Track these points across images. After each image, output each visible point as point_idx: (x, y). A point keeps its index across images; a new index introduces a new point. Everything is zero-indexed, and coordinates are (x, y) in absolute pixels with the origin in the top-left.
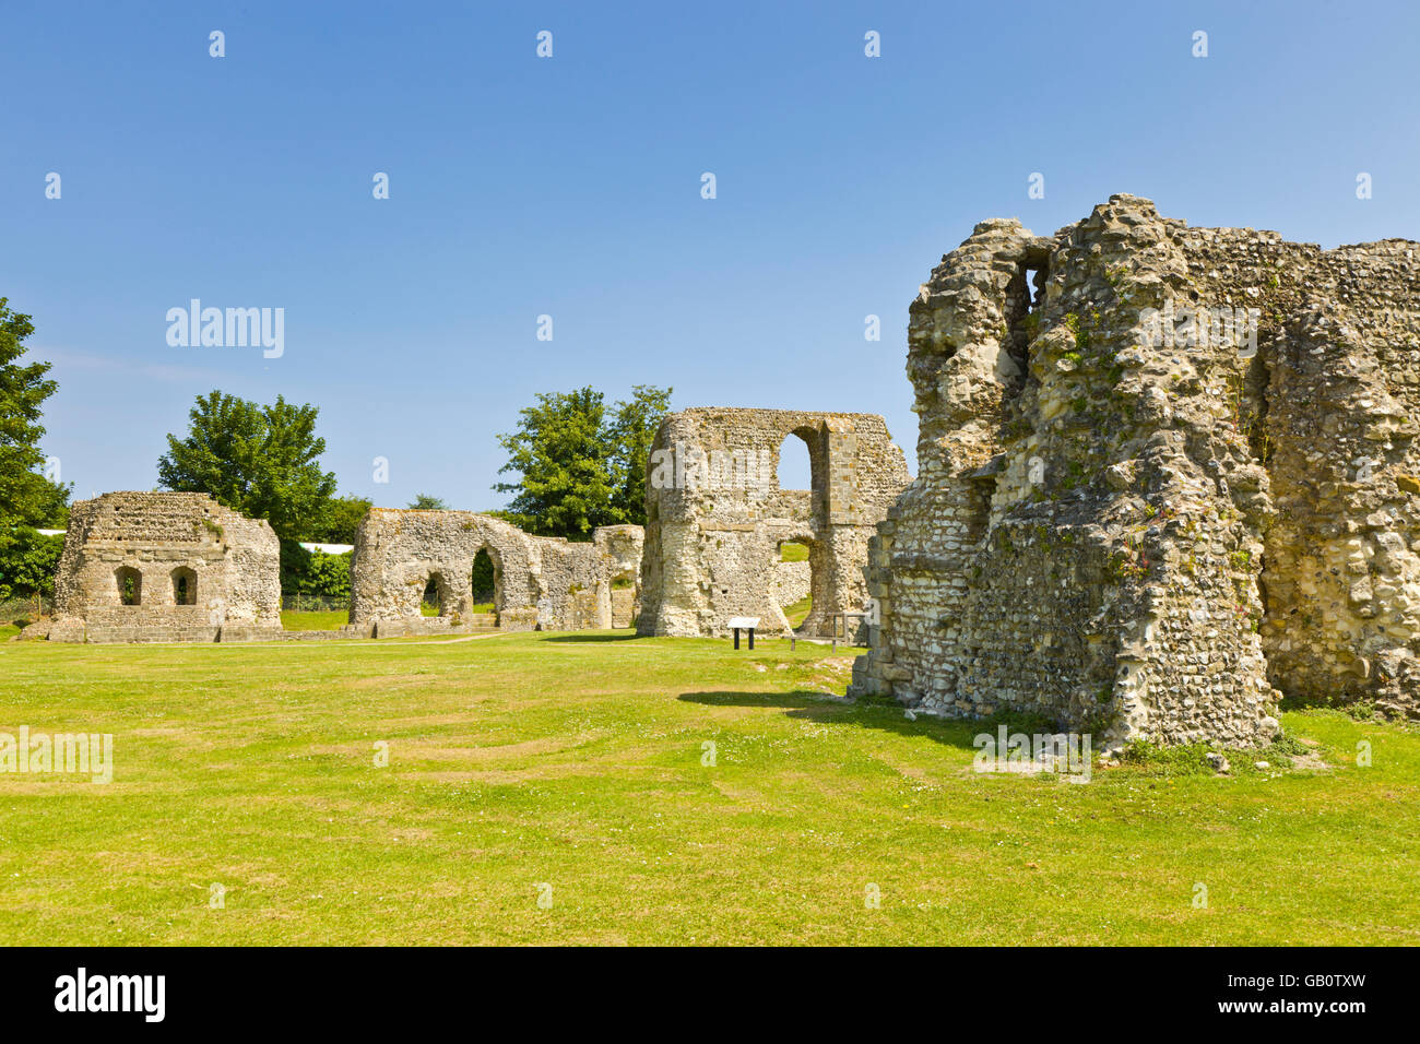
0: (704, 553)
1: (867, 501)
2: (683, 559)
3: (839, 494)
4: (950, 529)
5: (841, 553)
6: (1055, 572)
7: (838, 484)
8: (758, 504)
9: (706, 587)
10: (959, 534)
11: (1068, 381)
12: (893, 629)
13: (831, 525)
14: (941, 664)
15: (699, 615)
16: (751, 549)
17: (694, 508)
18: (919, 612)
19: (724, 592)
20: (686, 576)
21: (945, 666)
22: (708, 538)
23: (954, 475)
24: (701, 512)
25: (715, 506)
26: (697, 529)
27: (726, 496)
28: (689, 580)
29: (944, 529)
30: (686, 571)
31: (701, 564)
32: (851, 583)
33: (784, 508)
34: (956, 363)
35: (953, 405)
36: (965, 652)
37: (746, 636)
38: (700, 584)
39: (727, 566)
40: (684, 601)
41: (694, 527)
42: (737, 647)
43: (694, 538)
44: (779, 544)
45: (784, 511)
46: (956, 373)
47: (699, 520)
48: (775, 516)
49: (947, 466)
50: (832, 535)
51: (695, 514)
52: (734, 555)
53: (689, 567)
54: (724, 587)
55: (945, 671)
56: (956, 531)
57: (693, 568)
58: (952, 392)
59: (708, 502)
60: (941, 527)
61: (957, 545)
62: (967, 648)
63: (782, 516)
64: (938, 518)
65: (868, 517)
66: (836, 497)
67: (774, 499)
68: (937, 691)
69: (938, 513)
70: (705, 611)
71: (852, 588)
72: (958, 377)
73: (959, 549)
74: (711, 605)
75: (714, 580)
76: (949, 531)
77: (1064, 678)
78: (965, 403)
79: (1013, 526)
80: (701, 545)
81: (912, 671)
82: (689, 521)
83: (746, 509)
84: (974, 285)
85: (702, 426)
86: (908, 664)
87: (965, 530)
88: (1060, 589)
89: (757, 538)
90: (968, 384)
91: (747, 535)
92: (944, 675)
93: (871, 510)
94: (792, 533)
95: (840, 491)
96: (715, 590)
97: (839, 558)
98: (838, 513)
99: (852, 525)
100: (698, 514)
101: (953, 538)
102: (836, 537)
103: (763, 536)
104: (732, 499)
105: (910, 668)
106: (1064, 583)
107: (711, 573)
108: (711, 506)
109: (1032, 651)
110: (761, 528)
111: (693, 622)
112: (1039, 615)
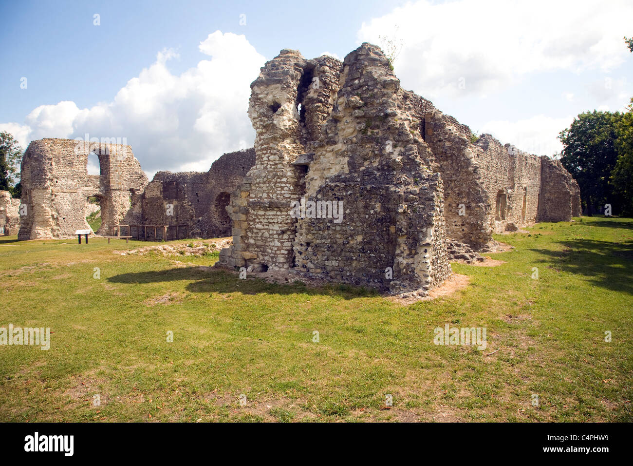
0: (54, 202)
1: (125, 180)
2: (44, 205)
3: (114, 177)
4: (285, 188)
5: (115, 201)
6: (366, 207)
7: (113, 173)
8: (78, 181)
9: (55, 217)
10: (289, 190)
11: (359, 120)
12: (247, 235)
13: (111, 190)
14: (280, 250)
15: (52, 229)
16: (76, 200)
17: (49, 183)
18: (266, 227)
19: (64, 219)
20: (46, 212)
21: (283, 252)
22: (56, 196)
23: (285, 162)
24: (52, 184)
25: (58, 181)
26: (51, 192)
27: (64, 178)
28: (47, 214)
29: (282, 188)
30: (46, 210)
31: (52, 207)
32: (119, 213)
33: (90, 183)
34: (283, 110)
35: (282, 130)
36: (301, 245)
37: (85, 237)
38: (53, 216)
39: (66, 208)
40: (45, 223)
41: (49, 191)
42: (80, 242)
43: (49, 195)
44: (88, 198)
45: (90, 184)
46: (283, 115)
47: (51, 188)
48: (86, 186)
49: (282, 158)
50: (111, 194)
51: (49, 185)
52: (68, 203)
53: (47, 208)
54: (64, 217)
55: (283, 254)
56: (288, 189)
57: (49, 209)
58: (282, 124)
59: (55, 180)
60: (281, 187)
61: (290, 195)
62: (303, 243)
63: (90, 186)
64: (279, 183)
65: (126, 186)
66: (113, 178)
67: (85, 179)
68: (279, 263)
69: (279, 180)
70: (55, 227)
71: (120, 215)
72: (284, 117)
73: (290, 197)
74: (57, 225)
75: (59, 214)
76: (285, 189)
77: (373, 255)
78: (287, 129)
79: (337, 186)
80: (52, 198)
81: (257, 254)
82: (46, 188)
83: (74, 184)
84: (289, 75)
85: (51, 146)
86: (255, 251)
87: (292, 188)
88: (370, 214)
89: (78, 196)
90: (287, 121)
91: (74, 194)
92: (283, 256)
93: (126, 183)
94: (94, 193)
95: (114, 176)
96: (60, 218)
97: (114, 203)
98: (113, 185)
99: (120, 190)
100: (51, 185)
101: (287, 192)
102: (113, 195)
103: (81, 195)
104: (66, 179)
105: (256, 253)
106: (372, 212)
107: (57, 211)
108: (57, 182)
109: (348, 243)
110: (80, 191)
111: (49, 232)
112: (354, 226)
